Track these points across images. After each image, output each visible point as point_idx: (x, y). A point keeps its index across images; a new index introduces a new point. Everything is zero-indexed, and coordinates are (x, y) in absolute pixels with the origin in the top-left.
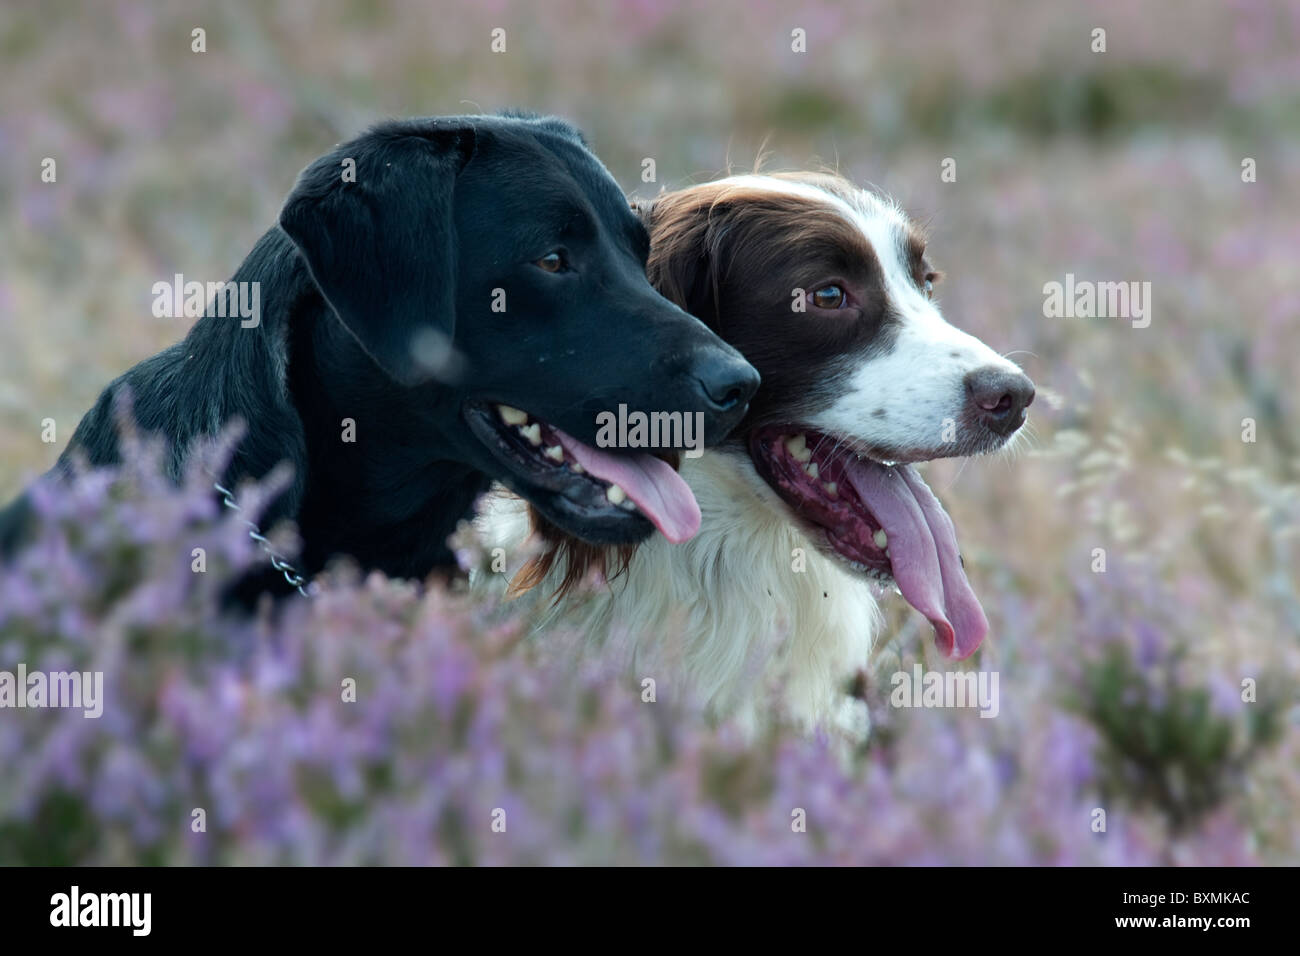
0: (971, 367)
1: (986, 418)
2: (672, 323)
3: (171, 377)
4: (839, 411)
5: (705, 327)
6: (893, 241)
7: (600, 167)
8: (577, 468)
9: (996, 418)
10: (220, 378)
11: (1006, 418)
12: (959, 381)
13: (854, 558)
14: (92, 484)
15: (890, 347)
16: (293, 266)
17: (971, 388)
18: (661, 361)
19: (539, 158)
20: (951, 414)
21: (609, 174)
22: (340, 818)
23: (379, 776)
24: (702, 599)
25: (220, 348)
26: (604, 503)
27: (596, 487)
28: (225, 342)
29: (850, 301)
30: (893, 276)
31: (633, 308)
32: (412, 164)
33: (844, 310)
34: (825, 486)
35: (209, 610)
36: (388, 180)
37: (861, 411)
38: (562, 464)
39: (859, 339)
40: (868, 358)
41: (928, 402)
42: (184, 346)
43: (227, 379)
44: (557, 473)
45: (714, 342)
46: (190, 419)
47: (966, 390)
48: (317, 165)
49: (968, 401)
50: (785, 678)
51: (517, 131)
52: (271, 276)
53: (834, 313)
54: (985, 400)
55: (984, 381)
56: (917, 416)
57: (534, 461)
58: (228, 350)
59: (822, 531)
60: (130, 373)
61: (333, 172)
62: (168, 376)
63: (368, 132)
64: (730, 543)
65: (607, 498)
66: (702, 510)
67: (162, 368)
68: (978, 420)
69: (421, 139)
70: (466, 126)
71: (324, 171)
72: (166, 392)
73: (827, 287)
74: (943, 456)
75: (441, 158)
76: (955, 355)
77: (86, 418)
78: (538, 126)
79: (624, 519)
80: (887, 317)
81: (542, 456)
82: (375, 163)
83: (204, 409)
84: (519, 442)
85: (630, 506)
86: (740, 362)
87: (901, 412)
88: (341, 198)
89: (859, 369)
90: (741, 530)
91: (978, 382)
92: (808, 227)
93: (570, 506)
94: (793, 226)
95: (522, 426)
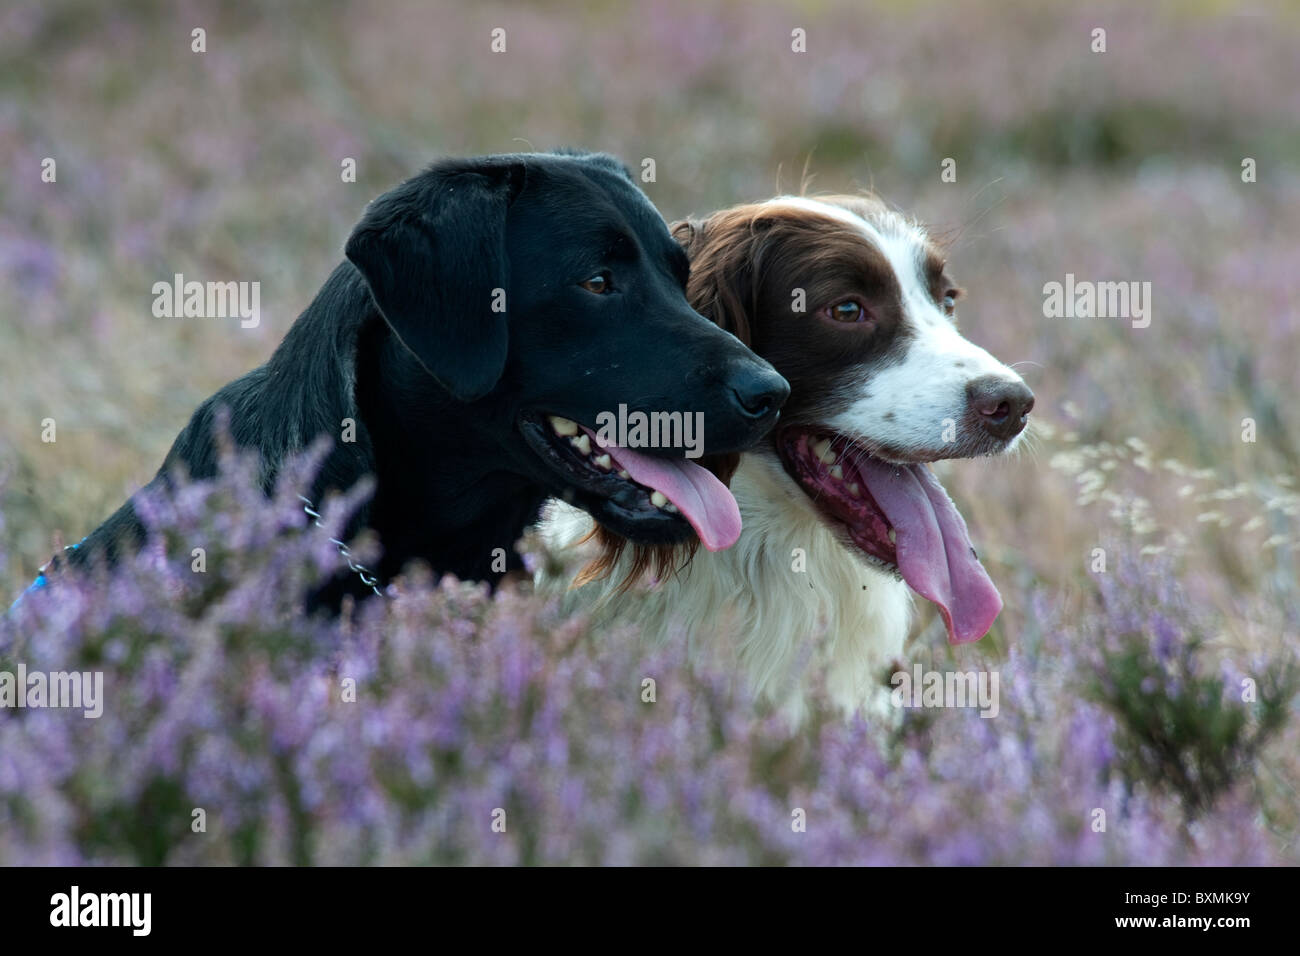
0: (973, 375)
1: (986, 422)
2: (707, 338)
3: (254, 397)
4: (854, 414)
5: (739, 341)
6: (912, 260)
7: (642, 198)
8: (623, 474)
9: (994, 423)
10: (299, 398)
11: (1004, 423)
12: (961, 388)
13: (871, 553)
14: (192, 496)
15: (901, 358)
16: (362, 294)
17: (972, 396)
18: (697, 372)
19: (585, 189)
20: (955, 417)
21: (651, 205)
22: (413, 803)
23: (449, 761)
24: (747, 590)
25: (299, 371)
26: (649, 506)
27: (641, 492)
28: (304, 365)
29: (868, 316)
30: (911, 293)
31: (673, 325)
32: (468, 198)
33: (862, 323)
34: (847, 486)
35: (297, 610)
36: (446, 212)
37: (873, 414)
38: (609, 472)
39: (875, 350)
40: (883, 367)
41: (932, 407)
42: (267, 368)
43: (305, 397)
44: (604, 479)
45: (747, 355)
46: (272, 434)
47: (968, 397)
48: (381, 200)
49: (970, 407)
50: (825, 670)
51: (566, 165)
52: (344, 303)
53: (852, 326)
54: (984, 407)
55: (984, 389)
56: (923, 420)
57: (585, 469)
58: (306, 372)
59: (844, 526)
60: (219, 394)
61: (394, 206)
62: (254, 394)
63: (430, 169)
64: (770, 540)
65: (650, 502)
66: (741, 509)
67: (248, 387)
68: (978, 425)
69: (476, 174)
70: (517, 162)
71: (386, 205)
72: (251, 410)
73: (846, 302)
74: (947, 457)
75: (493, 192)
76: (960, 365)
77: (180, 437)
78: (586, 162)
79: (667, 521)
80: (900, 330)
81: (591, 464)
82: (434, 196)
83: (285, 427)
84: (570, 451)
85: (672, 509)
86: (770, 373)
87: (909, 416)
88: (401, 229)
89: (873, 378)
90: (779, 529)
91: (979, 390)
92: (832, 247)
93: (617, 510)
94: (817, 246)
95: (572, 437)
